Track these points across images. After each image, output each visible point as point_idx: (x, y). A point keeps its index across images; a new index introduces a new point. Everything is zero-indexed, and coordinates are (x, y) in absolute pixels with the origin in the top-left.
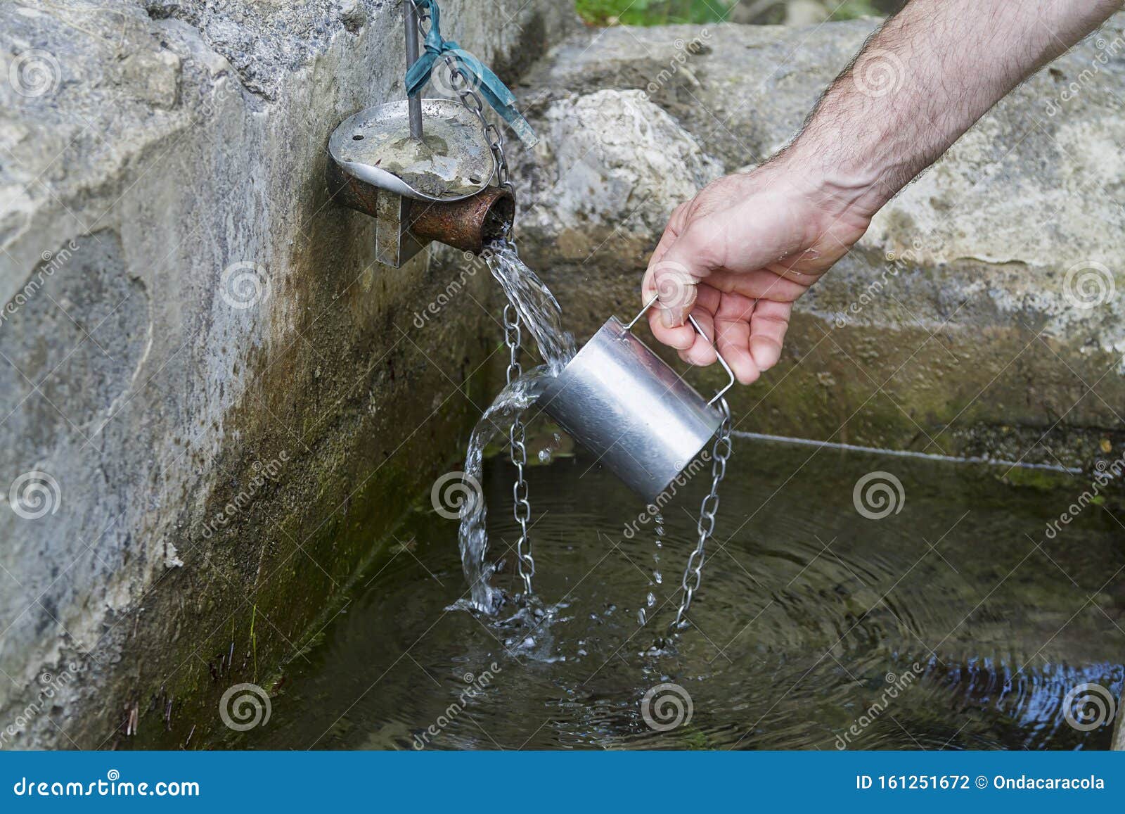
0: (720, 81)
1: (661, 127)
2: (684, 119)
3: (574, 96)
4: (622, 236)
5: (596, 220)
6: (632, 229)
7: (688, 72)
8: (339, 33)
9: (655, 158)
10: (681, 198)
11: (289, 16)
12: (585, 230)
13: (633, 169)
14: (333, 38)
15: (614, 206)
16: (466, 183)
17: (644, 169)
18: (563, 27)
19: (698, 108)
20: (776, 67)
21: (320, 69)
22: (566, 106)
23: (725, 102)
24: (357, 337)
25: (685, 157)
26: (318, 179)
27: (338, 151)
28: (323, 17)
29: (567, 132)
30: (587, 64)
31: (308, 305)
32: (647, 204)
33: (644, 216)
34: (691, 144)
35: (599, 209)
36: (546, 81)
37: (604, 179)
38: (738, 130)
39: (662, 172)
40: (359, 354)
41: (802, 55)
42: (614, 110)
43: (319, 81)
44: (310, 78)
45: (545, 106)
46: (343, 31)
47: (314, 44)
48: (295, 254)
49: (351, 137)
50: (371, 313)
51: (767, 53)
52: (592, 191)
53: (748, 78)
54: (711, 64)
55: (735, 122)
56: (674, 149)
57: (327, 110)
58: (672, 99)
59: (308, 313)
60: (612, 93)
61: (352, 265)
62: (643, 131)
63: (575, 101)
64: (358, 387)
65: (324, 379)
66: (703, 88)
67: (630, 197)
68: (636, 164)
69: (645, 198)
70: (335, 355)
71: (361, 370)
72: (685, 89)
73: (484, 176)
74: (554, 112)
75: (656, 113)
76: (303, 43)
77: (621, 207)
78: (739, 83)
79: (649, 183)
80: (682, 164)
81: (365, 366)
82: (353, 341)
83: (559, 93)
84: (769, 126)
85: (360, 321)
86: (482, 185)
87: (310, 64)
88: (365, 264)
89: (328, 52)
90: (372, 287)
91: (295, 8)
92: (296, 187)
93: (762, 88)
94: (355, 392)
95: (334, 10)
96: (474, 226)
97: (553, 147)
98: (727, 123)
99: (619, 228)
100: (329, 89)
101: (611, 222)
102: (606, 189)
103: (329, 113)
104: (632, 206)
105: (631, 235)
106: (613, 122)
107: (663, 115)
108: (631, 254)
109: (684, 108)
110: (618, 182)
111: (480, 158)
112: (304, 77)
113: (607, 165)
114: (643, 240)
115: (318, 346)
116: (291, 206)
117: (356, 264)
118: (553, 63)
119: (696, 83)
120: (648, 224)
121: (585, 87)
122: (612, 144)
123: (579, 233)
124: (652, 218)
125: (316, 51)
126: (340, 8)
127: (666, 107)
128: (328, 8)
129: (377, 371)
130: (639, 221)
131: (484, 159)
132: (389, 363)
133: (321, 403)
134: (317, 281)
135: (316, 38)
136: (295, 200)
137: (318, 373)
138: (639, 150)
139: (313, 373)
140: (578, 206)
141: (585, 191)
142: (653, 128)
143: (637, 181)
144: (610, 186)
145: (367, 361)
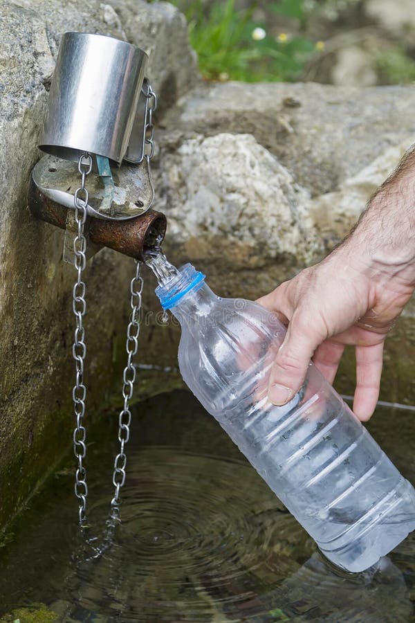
0: (309, 129)
1: (265, 163)
2: (281, 157)
3: (200, 137)
4: (233, 244)
5: (214, 231)
6: (241, 238)
7: (284, 121)
8: (41, 93)
9: (261, 186)
10: (279, 217)
11: (7, 80)
12: (206, 238)
13: (244, 195)
14: (37, 96)
15: (229, 221)
16: (133, 206)
17: (252, 194)
18: (189, 84)
19: (291, 150)
20: (349, 120)
21: (27, 119)
22: (194, 145)
23: (312, 145)
24: (42, 315)
25: (283, 187)
26: (22, 199)
27: (39, 181)
28: (30, 81)
29: (194, 164)
30: (208, 112)
31: (11, 292)
32: (253, 220)
33: (251, 229)
34: (286, 176)
35: (217, 223)
36: (178, 125)
37: (222, 200)
38: (321, 166)
39: (265, 197)
40: (44, 328)
41: (369, 111)
42: (231, 150)
43: (26, 128)
44: (20, 126)
45: (179, 144)
46: (44, 91)
47: (23, 101)
48: (5, 255)
49: (47, 169)
50: (52, 297)
51: (343, 108)
52: (212, 210)
53: (329, 127)
54: (301, 115)
55: (319, 160)
56: (274, 180)
57: (30, 149)
58: (272, 141)
59: (11, 298)
60: (229, 136)
61: (42, 262)
62: (252, 166)
63: (201, 142)
64: (41, 353)
65: (20, 347)
66: (296, 134)
67: (241, 215)
68: (246, 191)
69: (253, 216)
70: (28, 328)
71: (44, 340)
72: (283, 133)
73: (145, 202)
74: (184, 149)
75: (262, 153)
76: (16, 100)
77: (234, 222)
78: (321, 131)
79: (255, 205)
80: (280, 192)
81: (47, 337)
82: (40, 318)
83: (188, 135)
84: (345, 164)
85: (45, 304)
86: (145, 208)
87: (20, 116)
88: (50, 261)
89: (33, 107)
90: (54, 279)
91: (11, 74)
92: (8, 205)
93: (339, 135)
94: (39, 357)
95: (38, 76)
96: (137, 238)
97: (183, 175)
98: (312, 160)
99: (231, 238)
100: (32, 134)
101: (225, 234)
102: (223, 208)
103: (32, 150)
104: (242, 221)
105: (240, 243)
106: (230, 158)
107: (267, 154)
108: (240, 257)
109: (281, 149)
110: (232, 204)
111: (143, 188)
112: (17, 125)
113: (224, 190)
114: (249, 247)
115: (16, 323)
116: (4, 219)
117: (44, 262)
118: (182, 110)
119: (290, 130)
120: (254, 236)
121: (208, 131)
122: (228, 175)
123: (201, 241)
124: (257, 231)
125: (25, 106)
126: (42, 74)
127: (268, 147)
128: (34, 74)
129: (54, 341)
130: (247, 233)
131: (145, 189)
132: (63, 335)
133: (17, 364)
134: (18, 274)
135: (25, 96)
136: (7, 215)
137: (16, 342)
138: (249, 180)
139: (13, 342)
140: (201, 220)
141: (207, 209)
142: (260, 164)
143: (247, 204)
144: (226, 206)
145: (48, 333)
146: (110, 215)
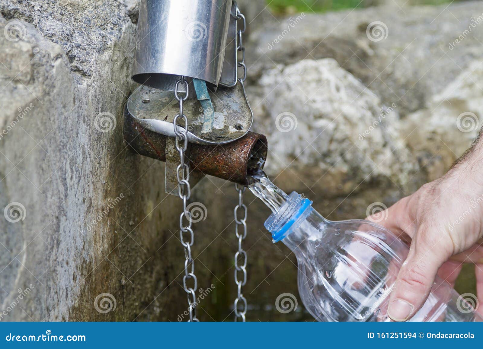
0: (388, 49)
1: (350, 86)
2: (365, 80)
3: (280, 67)
4: (325, 172)
5: (305, 160)
6: (332, 164)
7: (363, 44)
8: (127, 24)
9: (349, 110)
10: (369, 139)
11: (93, 14)
12: (296, 168)
13: (332, 120)
14: (124, 29)
15: (319, 148)
16: (232, 130)
17: (340, 119)
18: (260, 19)
19: (373, 72)
20: (427, 38)
21: (117, 52)
22: (276, 75)
23: (394, 66)
24: (145, 254)
25: (371, 109)
26: (118, 134)
27: (134, 113)
28: (116, 13)
29: (278, 94)
30: (284, 43)
31: (115, 230)
32: (345, 145)
33: (342, 155)
34: (373, 98)
35: (307, 151)
36: (255, 58)
37: (310, 128)
38: (405, 86)
39: (355, 120)
40: (148, 267)
41: (447, 27)
42: (312, 76)
43: (116, 61)
44: (111, 59)
45: (259, 76)
46: (130, 23)
47: (111, 33)
48: (106, 191)
49: (140, 101)
50: (153, 235)
51: (420, 28)
52: (301, 138)
53: (408, 46)
55: (402, 80)
56: (361, 102)
57: (122, 82)
58: (354, 65)
59: (116, 236)
60: (309, 63)
61: (140, 199)
62: (338, 89)
63: (282, 71)
64: (147, 293)
65: (127, 287)
66: (376, 56)
67: (331, 141)
68: (333, 116)
69: (343, 141)
70: (133, 267)
71: (149, 279)
72: (363, 57)
73: (244, 124)
74: (266, 80)
75: (345, 77)
76: (103, 32)
77: (325, 149)
78: (402, 51)
79: (345, 130)
80: (369, 114)
81: (151, 277)
82: (143, 257)
83: (268, 65)
84: (429, 82)
85: (146, 242)
86: (245, 131)
87: (109, 48)
88: (148, 198)
89: (121, 38)
90: (153, 216)
91: (96, 7)
92: (105, 140)
93: (421, 53)
94: (145, 297)
95: (122, 8)
96: (241, 162)
97: (267, 107)
98: (395, 81)
99: (323, 166)
100: (122, 67)
101: (316, 164)
102: (312, 136)
103: (123, 84)
104: (334, 146)
105: (333, 170)
106: (313, 85)
107: (351, 78)
108: (333, 184)
109: (363, 72)
110: (320, 130)
111: (241, 111)
112: (107, 58)
113: (311, 117)
114: (342, 174)
115: (121, 262)
116: (103, 154)
117: (143, 198)
118: (256, 44)
119: (370, 52)
120: (345, 161)
121: (288, 60)
122: (314, 101)
123: (292, 172)
124: (348, 156)
125: (113, 38)
126: (126, 6)
127: (350, 71)
128: (119, 6)
129: (158, 281)
130: (339, 159)
131: (243, 112)
132: (166, 274)
133: (126, 304)
134: (120, 211)
135: (112, 29)
136: (105, 150)
137: (123, 282)
138: (336, 105)
139: (120, 282)
140: (290, 151)
141: (295, 138)
142: (346, 87)
143: (336, 129)
144: (314, 133)
145: (152, 273)
146: (211, 140)
